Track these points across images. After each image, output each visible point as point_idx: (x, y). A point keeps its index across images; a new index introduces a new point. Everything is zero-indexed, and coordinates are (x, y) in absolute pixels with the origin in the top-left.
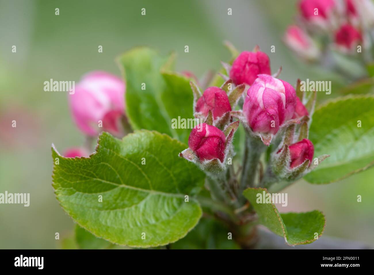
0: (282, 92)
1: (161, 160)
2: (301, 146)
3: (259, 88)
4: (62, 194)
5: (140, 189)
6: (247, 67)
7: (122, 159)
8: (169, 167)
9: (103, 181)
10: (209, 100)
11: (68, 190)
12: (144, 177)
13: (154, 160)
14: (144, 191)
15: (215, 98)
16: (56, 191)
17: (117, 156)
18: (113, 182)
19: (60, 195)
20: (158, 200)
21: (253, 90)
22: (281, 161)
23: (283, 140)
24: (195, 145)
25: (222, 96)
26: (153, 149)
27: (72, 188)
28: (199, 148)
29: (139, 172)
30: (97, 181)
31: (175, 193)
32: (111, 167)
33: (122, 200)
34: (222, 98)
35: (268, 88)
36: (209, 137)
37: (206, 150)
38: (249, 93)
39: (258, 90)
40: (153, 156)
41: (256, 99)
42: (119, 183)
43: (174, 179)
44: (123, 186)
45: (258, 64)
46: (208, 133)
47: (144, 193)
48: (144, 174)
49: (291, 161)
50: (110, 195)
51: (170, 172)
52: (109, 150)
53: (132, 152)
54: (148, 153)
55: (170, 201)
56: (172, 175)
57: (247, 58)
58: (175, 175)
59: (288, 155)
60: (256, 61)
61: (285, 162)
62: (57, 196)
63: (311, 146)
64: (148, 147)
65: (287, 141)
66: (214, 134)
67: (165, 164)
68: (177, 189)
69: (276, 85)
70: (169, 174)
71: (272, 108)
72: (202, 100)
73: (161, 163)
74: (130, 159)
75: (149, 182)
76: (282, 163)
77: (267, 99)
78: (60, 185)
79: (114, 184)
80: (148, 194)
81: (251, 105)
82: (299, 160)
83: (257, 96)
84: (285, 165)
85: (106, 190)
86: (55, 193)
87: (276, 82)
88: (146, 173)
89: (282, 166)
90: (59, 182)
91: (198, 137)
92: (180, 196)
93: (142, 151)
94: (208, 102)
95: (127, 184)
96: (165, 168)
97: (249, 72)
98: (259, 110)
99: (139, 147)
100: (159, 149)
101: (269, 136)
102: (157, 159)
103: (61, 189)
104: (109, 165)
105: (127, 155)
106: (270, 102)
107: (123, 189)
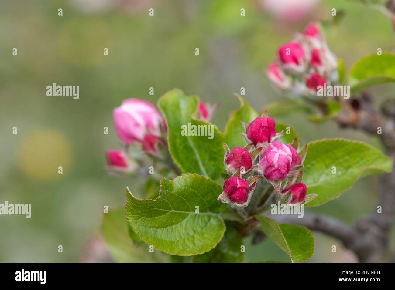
0: (289, 155)
1: (199, 193)
2: (300, 190)
3: (275, 155)
4: (132, 220)
5: (183, 212)
6: (261, 130)
7: (174, 195)
8: (204, 197)
9: (160, 210)
10: (237, 158)
11: (136, 216)
12: (187, 204)
13: (195, 193)
14: (186, 212)
15: (242, 158)
16: (128, 217)
17: (170, 193)
18: (167, 209)
19: (130, 221)
20: (195, 218)
21: (270, 156)
22: (285, 199)
23: (286, 183)
24: (229, 192)
25: (247, 156)
26: (194, 186)
27: (138, 215)
28: (232, 195)
29: (184, 201)
30: (157, 210)
31: (206, 212)
32: (166, 201)
33: (172, 220)
34: (247, 158)
35: (281, 155)
36: (240, 188)
37: (237, 197)
38: (268, 157)
39: (274, 156)
40: (193, 190)
41: (272, 162)
42: (170, 209)
43: (206, 203)
44: (173, 211)
45: (268, 127)
46: (239, 185)
47: (186, 214)
48: (187, 202)
49: (292, 200)
50: (164, 218)
51: (204, 199)
52: (166, 190)
53: (181, 190)
54: (191, 189)
55: (203, 218)
56: (205, 201)
57: (261, 124)
58: (207, 202)
59: (291, 197)
60: (267, 125)
61: (288, 200)
62: (129, 221)
63: (305, 189)
64: (191, 185)
65: (288, 184)
66: (243, 186)
67: (201, 195)
68: (208, 210)
69: (285, 151)
70: (203, 201)
71: (284, 169)
72: (232, 156)
73: (198, 195)
74: (179, 194)
75: (190, 207)
76: (285, 200)
77: (281, 163)
78: (131, 214)
79: (167, 210)
80: (188, 214)
81: (268, 165)
82: (297, 199)
83: (273, 160)
84: (288, 202)
85: (161, 215)
86: (127, 219)
87: (286, 149)
88: (188, 202)
89: (285, 202)
90: (130, 212)
91: (232, 188)
92: (209, 213)
93: (187, 188)
94: (236, 159)
95: (175, 210)
96: (201, 197)
97: (262, 134)
98: (274, 169)
99: (185, 186)
100: (198, 186)
101: (279, 184)
102: (196, 192)
103: (131, 216)
104: (165, 200)
105: (177, 192)
106: (283, 165)
107: (172, 213)
